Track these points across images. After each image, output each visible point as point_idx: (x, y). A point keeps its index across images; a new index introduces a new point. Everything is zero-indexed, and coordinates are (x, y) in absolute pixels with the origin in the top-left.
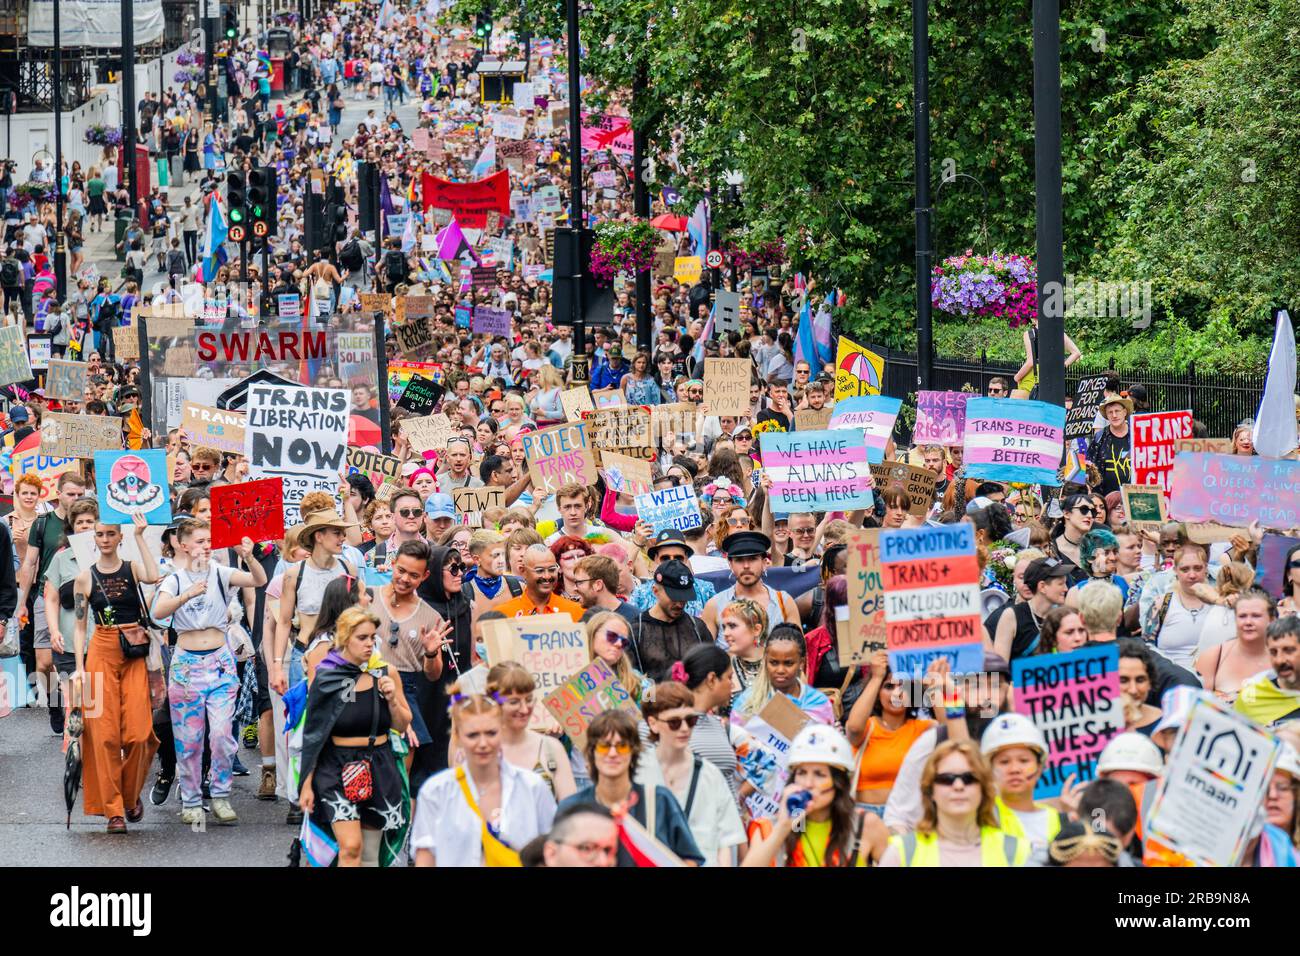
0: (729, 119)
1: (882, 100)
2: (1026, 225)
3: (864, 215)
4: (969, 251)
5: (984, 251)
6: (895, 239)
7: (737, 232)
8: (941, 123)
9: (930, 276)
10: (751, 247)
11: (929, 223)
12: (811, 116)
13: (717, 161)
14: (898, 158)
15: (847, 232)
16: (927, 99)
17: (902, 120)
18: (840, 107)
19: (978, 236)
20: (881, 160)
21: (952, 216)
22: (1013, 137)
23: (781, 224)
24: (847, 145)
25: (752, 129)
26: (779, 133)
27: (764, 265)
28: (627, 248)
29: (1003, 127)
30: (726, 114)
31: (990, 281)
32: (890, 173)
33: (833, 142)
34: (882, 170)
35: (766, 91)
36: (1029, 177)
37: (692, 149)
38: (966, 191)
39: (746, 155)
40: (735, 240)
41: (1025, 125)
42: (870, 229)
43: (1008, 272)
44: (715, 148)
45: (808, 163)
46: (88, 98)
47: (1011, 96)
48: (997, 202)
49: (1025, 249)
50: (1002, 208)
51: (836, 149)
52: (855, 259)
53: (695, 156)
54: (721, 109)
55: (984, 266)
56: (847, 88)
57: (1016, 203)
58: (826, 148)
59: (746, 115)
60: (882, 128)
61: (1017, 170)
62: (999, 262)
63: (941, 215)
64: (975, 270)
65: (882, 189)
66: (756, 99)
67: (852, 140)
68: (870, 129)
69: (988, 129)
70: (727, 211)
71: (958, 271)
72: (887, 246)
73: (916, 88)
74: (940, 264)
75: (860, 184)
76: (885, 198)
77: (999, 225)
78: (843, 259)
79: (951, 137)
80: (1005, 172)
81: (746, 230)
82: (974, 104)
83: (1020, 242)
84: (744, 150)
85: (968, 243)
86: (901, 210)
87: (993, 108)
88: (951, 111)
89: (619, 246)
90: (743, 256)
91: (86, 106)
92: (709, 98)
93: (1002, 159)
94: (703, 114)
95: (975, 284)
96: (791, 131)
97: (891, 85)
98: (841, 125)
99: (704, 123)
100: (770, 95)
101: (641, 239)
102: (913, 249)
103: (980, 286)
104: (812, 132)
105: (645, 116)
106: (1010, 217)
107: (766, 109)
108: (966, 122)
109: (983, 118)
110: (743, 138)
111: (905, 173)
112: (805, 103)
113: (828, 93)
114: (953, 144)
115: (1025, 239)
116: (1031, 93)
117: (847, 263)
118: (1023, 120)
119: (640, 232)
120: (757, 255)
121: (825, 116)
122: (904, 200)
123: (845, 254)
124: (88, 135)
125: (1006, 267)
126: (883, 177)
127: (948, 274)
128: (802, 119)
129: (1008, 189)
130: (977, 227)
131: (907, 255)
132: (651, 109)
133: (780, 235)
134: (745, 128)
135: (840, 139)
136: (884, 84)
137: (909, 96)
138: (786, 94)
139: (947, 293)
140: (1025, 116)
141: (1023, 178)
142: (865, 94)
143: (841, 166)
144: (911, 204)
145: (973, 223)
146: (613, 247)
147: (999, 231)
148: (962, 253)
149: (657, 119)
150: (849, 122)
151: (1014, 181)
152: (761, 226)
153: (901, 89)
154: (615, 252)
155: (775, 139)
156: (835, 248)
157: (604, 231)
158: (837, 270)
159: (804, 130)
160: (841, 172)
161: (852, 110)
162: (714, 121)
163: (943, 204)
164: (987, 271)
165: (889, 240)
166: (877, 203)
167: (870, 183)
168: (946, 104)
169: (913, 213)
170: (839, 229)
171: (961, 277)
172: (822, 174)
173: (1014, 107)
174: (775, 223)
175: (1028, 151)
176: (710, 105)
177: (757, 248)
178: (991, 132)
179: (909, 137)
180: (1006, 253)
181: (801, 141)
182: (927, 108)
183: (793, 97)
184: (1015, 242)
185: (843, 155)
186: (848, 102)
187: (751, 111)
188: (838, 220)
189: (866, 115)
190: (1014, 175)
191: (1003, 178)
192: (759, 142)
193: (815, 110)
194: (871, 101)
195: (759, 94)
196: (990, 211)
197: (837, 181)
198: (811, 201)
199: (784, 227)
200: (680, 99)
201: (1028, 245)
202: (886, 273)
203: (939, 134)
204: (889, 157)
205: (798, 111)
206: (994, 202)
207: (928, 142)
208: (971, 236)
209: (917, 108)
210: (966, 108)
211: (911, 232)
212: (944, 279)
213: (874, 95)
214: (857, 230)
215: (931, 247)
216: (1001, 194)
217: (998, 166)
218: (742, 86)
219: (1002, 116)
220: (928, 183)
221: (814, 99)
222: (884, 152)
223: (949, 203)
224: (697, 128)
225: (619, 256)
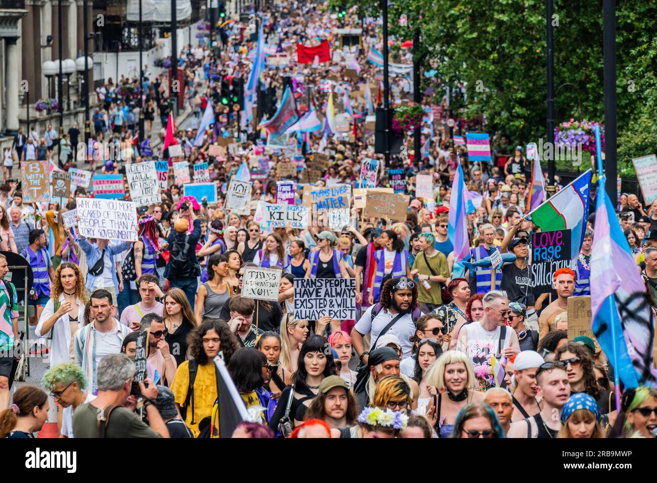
0: (458, 57)
1: (530, 49)
2: (599, 107)
3: (521, 103)
4: (572, 120)
5: (579, 119)
6: (537, 114)
7: (462, 110)
8: (558, 59)
9: (554, 131)
10: (468, 117)
11: (553, 106)
12: (496, 55)
13: (452, 77)
14: (539, 75)
15: (514, 111)
16: (553, 48)
17: (540, 58)
18: (510, 51)
19: (576, 113)
20: (530, 76)
21: (564, 103)
22: (592, 66)
23: (483, 106)
24: (514, 69)
25: (469, 62)
26: (481, 64)
27: (474, 126)
28: (408, 117)
29: (588, 61)
30: (457, 55)
31: (582, 134)
32: (534, 83)
33: (508, 68)
34: (530, 82)
35: (476, 43)
36: (601, 85)
37: (441, 71)
38: (570, 91)
39: (466, 74)
40: (461, 114)
41: (598, 60)
42: (524, 110)
43: (590, 130)
44: (452, 70)
45: (496, 78)
46: (155, 45)
47: (592, 48)
48: (585, 96)
49: (598, 119)
50: (587, 99)
51: (509, 71)
52: (517, 123)
53: (442, 74)
54: (454, 52)
55: (579, 127)
56: (514, 43)
57: (595, 97)
58: (504, 70)
59: (466, 55)
60: (530, 61)
61: (594, 81)
62: (586, 124)
63: (559, 103)
64: (575, 129)
65: (531, 90)
66: (471, 47)
67: (517, 67)
68: (525, 62)
69: (581, 63)
70: (457, 101)
71: (567, 129)
72: (533, 117)
73: (547, 43)
74: (558, 126)
75: (520, 88)
76: (532, 94)
77: (586, 107)
78: (511, 123)
79: (563, 66)
80: (589, 82)
81: (466, 110)
82: (574, 50)
83: (595, 116)
84: (465, 71)
85: (572, 116)
86: (539, 100)
87: (583, 52)
88: (563, 54)
89: (405, 116)
90: (464, 121)
91: (154, 49)
92: (448, 47)
93: (587, 76)
94: (446, 55)
95: (575, 135)
96: (488, 63)
97: (535, 41)
98: (511, 60)
99: (446, 59)
100: (478, 45)
101: (415, 113)
102: (545, 119)
103: (577, 137)
104: (497, 63)
105: (419, 55)
106: (591, 104)
107: (476, 52)
108: (571, 59)
109: (578, 57)
110: (465, 66)
111: (542, 82)
112: (494, 49)
113: (504, 45)
114: (564, 69)
115: (598, 114)
116: (601, 45)
117: (513, 125)
118: (597, 58)
119: (415, 110)
120: (471, 121)
121: (504, 56)
122: (541, 96)
123: (512, 121)
124: (155, 62)
125: (590, 128)
126: (531, 85)
127: (562, 130)
128: (492, 57)
129: (590, 91)
130: (575, 109)
131: (542, 121)
132: (421, 52)
133: (482, 111)
134: (466, 61)
135: (511, 67)
136: (531, 41)
137: (543, 47)
138: (485, 45)
139: (562, 139)
140: (598, 56)
141: (597, 85)
142: (522, 45)
143: (511, 79)
144: (545, 97)
145: (573, 107)
146: (402, 116)
147: (586, 111)
148: (568, 121)
149: (424, 56)
150: (514, 58)
151: (593, 88)
152: (473, 108)
153: (539, 43)
154: (402, 119)
155: (480, 67)
156: (508, 118)
157: (398, 109)
158: (509, 128)
159: (494, 62)
160: (511, 82)
161: (517, 53)
162: (451, 58)
163: (560, 98)
164: (580, 129)
165: (534, 114)
166: (528, 97)
167: (525, 87)
168: (561, 50)
169: (545, 102)
170: (509, 109)
171: (568, 132)
172: (502, 83)
173: (593, 51)
174: (480, 106)
175: (600, 72)
176: (449, 50)
177: (471, 118)
178: (583, 63)
179: (543, 66)
180: (589, 120)
181: (492, 68)
182: (553, 52)
183: (488, 47)
184: (593, 116)
185: (512, 74)
186: (514, 49)
187: (468, 53)
188: (509, 105)
189: (523, 55)
190: (593, 84)
191: (588, 86)
192: (472, 68)
193: (498, 53)
194: (525, 49)
195: (472, 45)
196: (582, 101)
197: (509, 86)
198: (497, 96)
199: (484, 108)
200: (435, 47)
201: (600, 117)
202: (532, 130)
203: (558, 64)
204: (534, 75)
205: (490, 53)
206: (583, 96)
207: (553, 68)
208: (572, 113)
209: (548, 52)
210: (571, 52)
211: (545, 111)
212: (560, 133)
213: (527, 46)
214: (518, 110)
215: (554, 117)
216: (587, 93)
217: (585, 79)
218: (464, 42)
219: (587, 56)
220: (553, 87)
221: (498, 47)
222: (532, 73)
223: (563, 97)
224: (443, 61)
225: (405, 122)
